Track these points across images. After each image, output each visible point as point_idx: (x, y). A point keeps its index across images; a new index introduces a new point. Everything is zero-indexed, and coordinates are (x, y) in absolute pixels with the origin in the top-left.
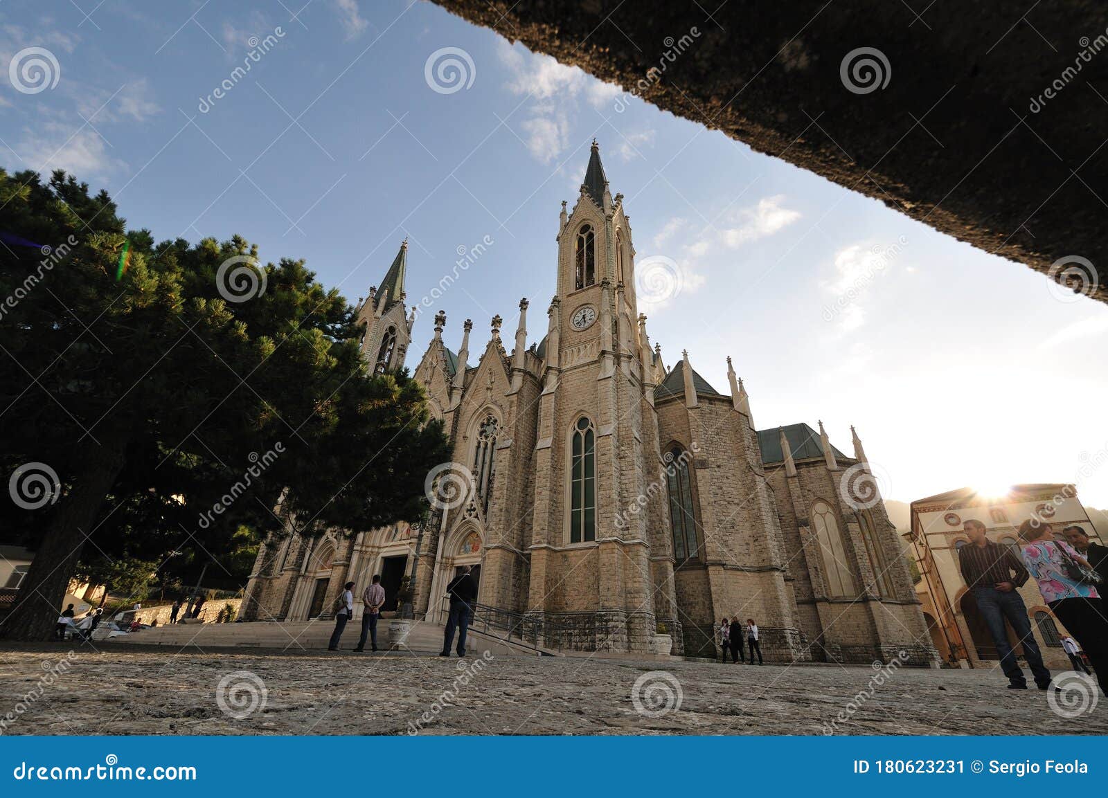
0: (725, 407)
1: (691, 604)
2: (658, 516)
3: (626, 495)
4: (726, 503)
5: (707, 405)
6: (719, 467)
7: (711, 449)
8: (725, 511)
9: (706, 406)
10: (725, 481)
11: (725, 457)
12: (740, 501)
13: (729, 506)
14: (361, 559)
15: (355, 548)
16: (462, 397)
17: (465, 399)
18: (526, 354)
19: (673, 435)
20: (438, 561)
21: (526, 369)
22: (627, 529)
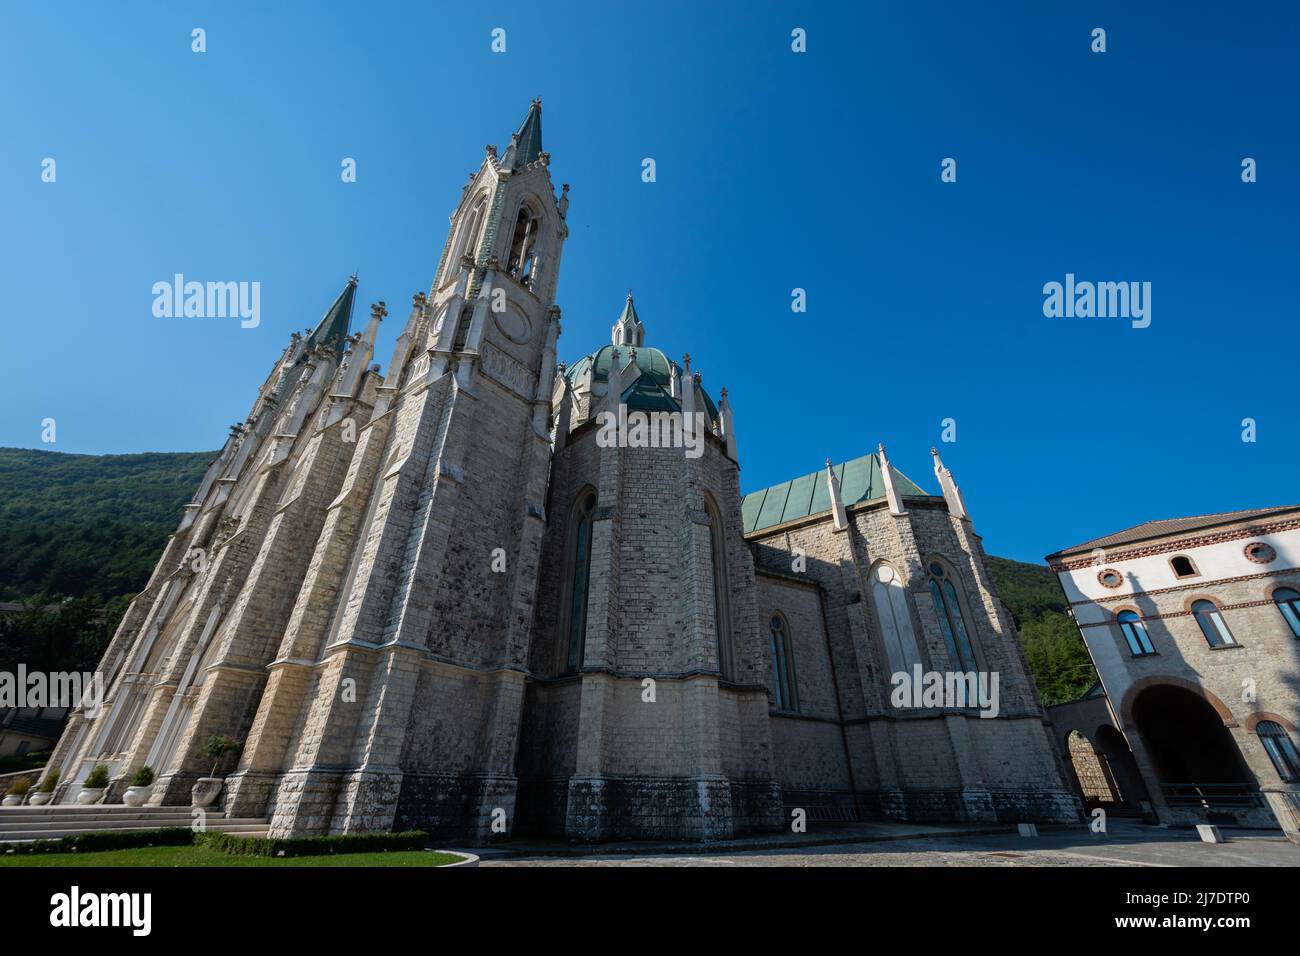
1: (569, 739)
3: (403, 568)
4: (644, 572)
6: (643, 516)
7: (636, 490)
8: (642, 584)
10: (650, 538)
11: (656, 501)
12: (671, 566)
13: (650, 577)
15: (127, 680)
16: (292, 450)
17: (296, 453)
18: (364, 376)
19: (588, 476)
20: (178, 695)
21: (356, 398)
22: (390, 623)
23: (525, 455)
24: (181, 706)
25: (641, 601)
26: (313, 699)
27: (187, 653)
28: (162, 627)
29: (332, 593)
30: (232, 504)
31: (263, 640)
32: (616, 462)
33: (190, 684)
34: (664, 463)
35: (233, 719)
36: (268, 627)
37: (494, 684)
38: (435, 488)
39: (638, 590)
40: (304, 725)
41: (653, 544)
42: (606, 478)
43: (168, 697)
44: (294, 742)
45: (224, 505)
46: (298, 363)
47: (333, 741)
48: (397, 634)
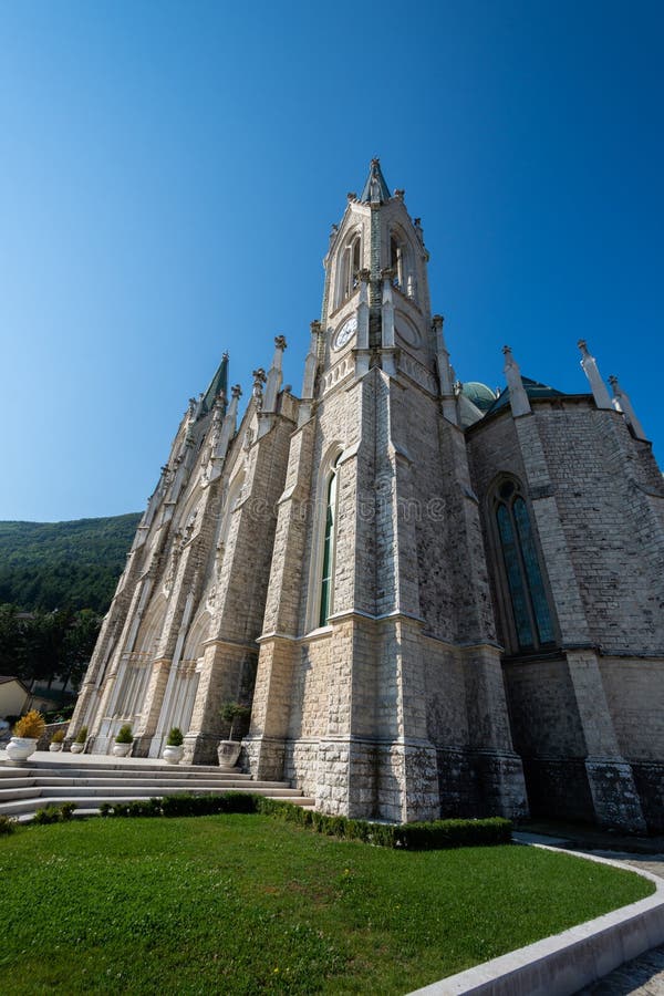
0: (583, 409)
1: (547, 720)
2: (465, 576)
3: (382, 542)
4: (595, 549)
5: (550, 411)
6: (577, 495)
7: (562, 471)
8: (596, 561)
9: (547, 413)
10: (592, 515)
11: (588, 480)
13: (604, 554)
14: (130, 669)
15: (124, 657)
16: (223, 468)
17: (227, 470)
18: (279, 396)
19: (500, 465)
20: (174, 668)
21: (277, 413)
22: (382, 595)
23: (443, 445)
24: (177, 677)
25: (601, 578)
26: (305, 671)
27: (174, 633)
28: (143, 616)
29: (298, 575)
30: (175, 521)
31: (244, 619)
32: (539, 444)
33: (181, 659)
34: (584, 443)
35: (233, 687)
36: (246, 607)
37: (474, 660)
38: (394, 466)
39: (594, 567)
40: (303, 695)
41: (597, 521)
42: (531, 460)
43: (166, 670)
44: (297, 710)
45: (170, 522)
46: (198, 419)
47: (361, 711)
48: (397, 604)
